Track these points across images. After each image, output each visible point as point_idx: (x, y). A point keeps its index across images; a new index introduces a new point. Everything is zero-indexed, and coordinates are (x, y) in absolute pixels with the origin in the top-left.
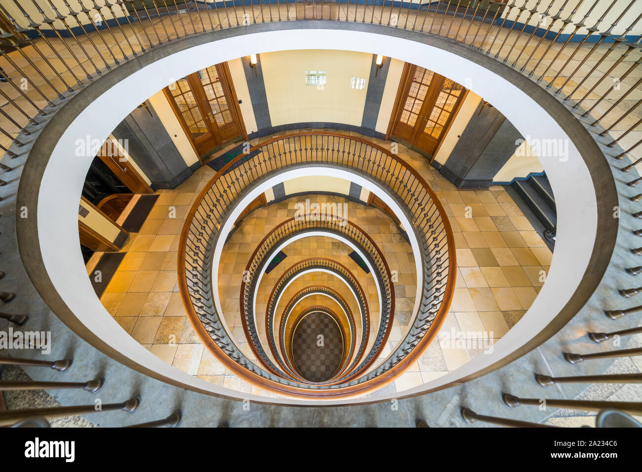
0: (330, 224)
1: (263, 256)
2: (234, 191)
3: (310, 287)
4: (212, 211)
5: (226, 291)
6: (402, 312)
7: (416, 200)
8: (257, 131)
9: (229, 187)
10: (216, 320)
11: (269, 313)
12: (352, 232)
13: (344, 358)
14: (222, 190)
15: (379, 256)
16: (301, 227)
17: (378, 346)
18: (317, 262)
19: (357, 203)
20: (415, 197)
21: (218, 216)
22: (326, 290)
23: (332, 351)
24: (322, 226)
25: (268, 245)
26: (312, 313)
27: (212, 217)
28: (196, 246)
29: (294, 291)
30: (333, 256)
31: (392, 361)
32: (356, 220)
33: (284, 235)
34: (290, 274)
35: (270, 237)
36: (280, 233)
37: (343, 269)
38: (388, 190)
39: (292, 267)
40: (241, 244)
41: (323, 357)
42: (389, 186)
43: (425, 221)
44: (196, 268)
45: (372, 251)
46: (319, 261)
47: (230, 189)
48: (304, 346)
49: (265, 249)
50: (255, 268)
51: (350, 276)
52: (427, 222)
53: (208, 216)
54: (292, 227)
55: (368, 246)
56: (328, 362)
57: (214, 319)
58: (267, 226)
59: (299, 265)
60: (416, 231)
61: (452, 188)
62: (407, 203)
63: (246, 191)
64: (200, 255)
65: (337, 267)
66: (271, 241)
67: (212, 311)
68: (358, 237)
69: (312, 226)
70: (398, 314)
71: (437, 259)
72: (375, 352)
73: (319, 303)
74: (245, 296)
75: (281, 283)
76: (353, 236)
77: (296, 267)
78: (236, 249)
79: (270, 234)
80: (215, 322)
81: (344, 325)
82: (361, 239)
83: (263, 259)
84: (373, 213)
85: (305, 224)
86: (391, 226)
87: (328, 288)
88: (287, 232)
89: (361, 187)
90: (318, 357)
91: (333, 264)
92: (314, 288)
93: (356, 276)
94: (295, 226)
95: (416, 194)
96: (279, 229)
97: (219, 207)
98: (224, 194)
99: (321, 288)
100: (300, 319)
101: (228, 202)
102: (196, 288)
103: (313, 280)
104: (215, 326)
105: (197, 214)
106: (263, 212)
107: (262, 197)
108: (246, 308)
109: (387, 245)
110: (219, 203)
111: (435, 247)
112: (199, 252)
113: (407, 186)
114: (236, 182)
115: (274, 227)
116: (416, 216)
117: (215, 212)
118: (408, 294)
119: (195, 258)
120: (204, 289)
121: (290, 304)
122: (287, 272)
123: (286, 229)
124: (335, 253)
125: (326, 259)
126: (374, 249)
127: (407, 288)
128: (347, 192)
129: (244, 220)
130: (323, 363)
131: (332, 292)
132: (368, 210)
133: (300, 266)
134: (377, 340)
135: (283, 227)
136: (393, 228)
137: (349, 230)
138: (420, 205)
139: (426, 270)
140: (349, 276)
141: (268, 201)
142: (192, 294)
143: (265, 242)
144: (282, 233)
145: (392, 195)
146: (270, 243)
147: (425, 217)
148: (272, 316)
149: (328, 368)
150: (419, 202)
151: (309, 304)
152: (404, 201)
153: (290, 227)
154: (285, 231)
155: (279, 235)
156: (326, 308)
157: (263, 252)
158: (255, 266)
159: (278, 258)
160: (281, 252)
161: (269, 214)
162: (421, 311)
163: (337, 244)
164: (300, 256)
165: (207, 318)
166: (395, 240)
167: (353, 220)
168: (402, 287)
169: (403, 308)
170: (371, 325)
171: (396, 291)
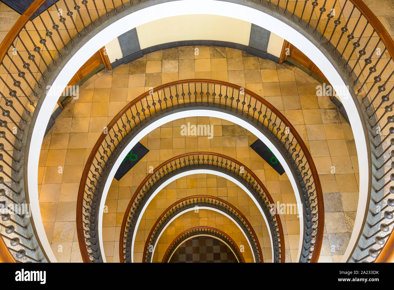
0: (217, 97)
1: (109, 153)
2: (51, 47)
3: (189, 198)
5: (52, 211)
6: (336, 234)
9: (43, 41)
11: (125, 241)
12: (255, 109)
14: (31, 47)
15: (298, 148)
16: (169, 104)
18: (199, 160)
19: (263, 58)
22: (214, 203)
24: (205, 100)
26: (193, 239)
29: (163, 205)
30: (224, 148)
32: (262, 88)
33: (142, 117)
34: (155, 179)
35: (119, 122)
36: (135, 114)
40: (71, 134)
42: (316, 30)
46: (201, 157)
47: (45, 45)
50: (96, 173)
51: (253, 179)
54: (154, 104)
57: (38, 256)
58: (113, 103)
59: (169, 165)
63: (73, 46)
65: (231, 166)
66: (121, 128)
67: (32, 245)
68: (265, 116)
69: (187, 101)
70: (329, 237)
73: (204, 223)
75: (142, 194)
76: (256, 115)
77: (165, 167)
78: (64, 143)
79: (118, 117)
82: (270, 120)
83: (109, 159)
85: (175, 98)
87: (217, 199)
89: (269, 33)
91: (225, 161)
92: (195, 199)
93: (262, 179)
94: (160, 101)
96: (133, 108)
97: (28, 76)
98: (36, 54)
99: (207, 199)
100: (175, 247)
103: (192, 187)
107: (100, 56)
108: (87, 236)
109: (314, 128)
114: (54, 32)
118: (346, 207)
121: (158, 225)
123: (145, 107)
124: (228, 144)
125: (213, 154)
127: (345, 197)
128: (245, 41)
131: (225, 205)
132: (282, 71)
133: (171, 167)
135: (138, 104)
137: (249, 106)
140: (250, 179)
141: (112, 60)
144: (138, 113)
146: (120, 131)
148: (129, 246)
151: (188, 225)
153: (150, 103)
154: (143, 110)
155: (133, 117)
156: (215, 229)
157: (109, 146)
158: (96, 170)
159: (134, 155)
160: (139, 145)
161: (114, 82)
162: (364, 236)
163: (230, 128)
164: (171, 150)
165: (26, 256)
166: (326, 119)
167: (256, 89)
168: (337, 196)
169: (337, 229)
170: (286, 255)
171: (326, 203)
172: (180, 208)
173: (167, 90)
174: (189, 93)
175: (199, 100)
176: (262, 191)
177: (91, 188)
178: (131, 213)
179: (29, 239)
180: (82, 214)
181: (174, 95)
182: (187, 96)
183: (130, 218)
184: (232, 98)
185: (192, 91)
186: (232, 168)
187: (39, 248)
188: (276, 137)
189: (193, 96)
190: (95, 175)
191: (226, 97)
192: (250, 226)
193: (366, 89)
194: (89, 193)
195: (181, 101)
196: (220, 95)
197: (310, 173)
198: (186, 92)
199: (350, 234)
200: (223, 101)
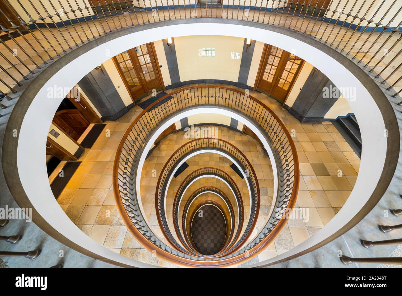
0: (217, 145)
1: (172, 166)
2: (154, 122)
3: (204, 187)
4: (138, 135)
5: (145, 189)
6: (265, 206)
7: (273, 130)
8: (171, 84)
9: (151, 120)
10: (137, 209)
11: (175, 205)
12: (232, 151)
13: (227, 238)
14: (146, 122)
16: (198, 147)
17: (249, 230)
18: (209, 171)
19: (236, 131)
20: (272, 128)
21: (143, 138)
22: (215, 190)
23: (219, 233)
24: (212, 146)
25: (176, 159)
26: (205, 206)
27: (139, 139)
28: (126, 158)
29: (193, 190)
30: (220, 166)
31: (256, 242)
32: (235, 142)
33: (187, 152)
34: (190, 178)
35: (178, 153)
36: (184, 150)
37: (226, 175)
38: (255, 123)
39: (192, 174)
40: (158, 157)
41: (212, 237)
42: (255, 120)
43: (279, 144)
44: (126, 173)
45: (245, 163)
46: (210, 169)
47: (151, 121)
48: (200, 229)
49: (174, 161)
50: (166, 174)
51: (231, 180)
52: (280, 145)
53: (136, 139)
54: (192, 147)
55: (242, 160)
56: (216, 241)
57: (136, 208)
58: (176, 145)
60: (273, 150)
61: (297, 122)
62: (267, 132)
63: (162, 122)
64: (129, 164)
65: (222, 174)
66: (178, 155)
67: (134, 203)
68: (236, 154)
69: (205, 146)
70: (263, 207)
71: (287, 170)
72: (246, 235)
73: (210, 199)
74: (159, 192)
75: (185, 184)
76: (232, 153)
77: (195, 173)
78: (155, 161)
79: (178, 151)
80: (136, 211)
81: (227, 215)
82: (238, 155)
83: (172, 168)
84: (246, 138)
85: (200, 145)
86: (258, 147)
87: (216, 188)
88: (189, 149)
89: (238, 121)
90: (209, 237)
91: (219, 171)
92: (207, 188)
93: (235, 181)
94: (194, 146)
95: (273, 126)
96: (184, 148)
97: (143, 133)
98: (148, 124)
99: (212, 188)
101: (150, 130)
102: (125, 187)
103: (206, 183)
104: (136, 213)
105: (129, 137)
106: (174, 137)
107: (173, 126)
108: (159, 201)
109: (255, 159)
110: (144, 130)
111: (286, 162)
112: (129, 162)
113: (267, 121)
114: (156, 117)
115: (180, 146)
116: (273, 140)
117: (141, 136)
118: (269, 194)
119: (126, 166)
120: (131, 187)
121: (190, 199)
122: (188, 176)
123: (188, 148)
124: (221, 165)
125: (215, 169)
126: (246, 162)
127: (269, 189)
128: (229, 124)
129: (161, 141)
130: (212, 241)
131: (219, 191)
132: (243, 136)
133: (198, 173)
134: (248, 226)
135: (186, 146)
136: (259, 149)
137: (230, 149)
138: (275, 133)
139: (280, 177)
141: (177, 129)
142: (122, 190)
143: (174, 156)
144: (185, 150)
145: (258, 126)
146: (177, 157)
147: (279, 141)
148: (177, 207)
149: (215, 245)
150: (275, 131)
151: (203, 199)
152: (265, 131)
153: (191, 146)
154: (188, 149)
155: (183, 151)
156: (215, 202)
157: (172, 163)
158: (166, 172)
159: (183, 167)
160: (185, 163)
161: (177, 137)
162: (276, 206)
163: (222, 158)
164: (198, 166)
165: (131, 208)
166: (260, 156)
167: (233, 142)
168: (265, 189)
169: (266, 204)
170: (244, 215)
171: (261, 191)
172: (200, 192)
173: (197, 141)
174: (206, 143)
175: (210, 146)
176: (235, 185)
177: (163, 180)
178: (180, 192)
179: (133, 200)
180: (158, 191)
181: (200, 143)
182: (205, 144)
183: (179, 194)
184: (223, 146)
185: (207, 142)
186: (222, 175)
187: (137, 205)
188: (240, 162)
189: (208, 144)
190: (166, 175)
191: (221, 145)
192: (229, 201)
193: (275, 144)
194: (162, 182)
195: (203, 146)
196: (218, 144)
197: (254, 178)
198: (205, 143)
199: (271, 206)
200: (219, 147)
